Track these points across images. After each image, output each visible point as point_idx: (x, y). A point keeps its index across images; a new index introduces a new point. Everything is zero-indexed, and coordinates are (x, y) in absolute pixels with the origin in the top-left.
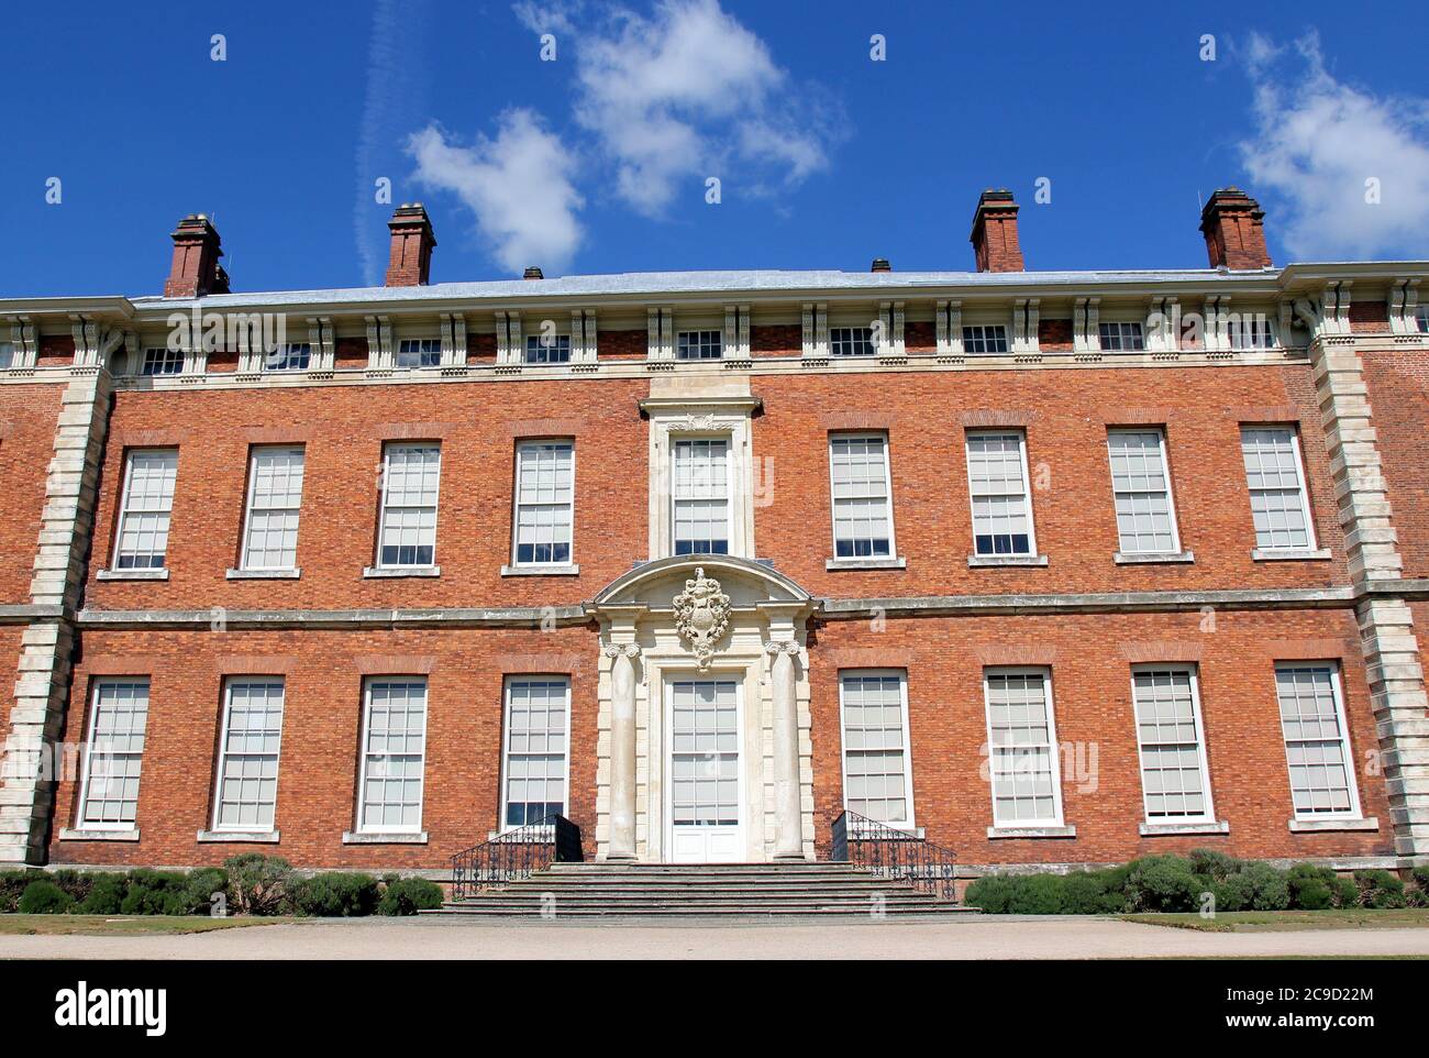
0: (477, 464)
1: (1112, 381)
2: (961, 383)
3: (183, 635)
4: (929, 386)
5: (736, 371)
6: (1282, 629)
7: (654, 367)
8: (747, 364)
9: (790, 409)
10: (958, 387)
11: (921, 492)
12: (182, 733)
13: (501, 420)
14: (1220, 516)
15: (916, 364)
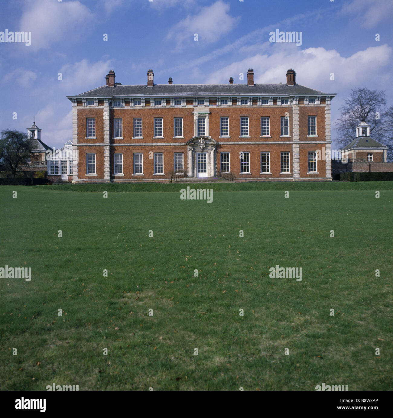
0: (168, 121)
1: (263, 110)
2: (240, 109)
3: (127, 147)
4: (236, 110)
5: (207, 107)
6: (282, 147)
7: (194, 106)
8: (208, 106)
9: (215, 113)
10: (240, 110)
11: (233, 126)
12: (128, 161)
13: (172, 114)
14: (276, 131)
15: (234, 106)
